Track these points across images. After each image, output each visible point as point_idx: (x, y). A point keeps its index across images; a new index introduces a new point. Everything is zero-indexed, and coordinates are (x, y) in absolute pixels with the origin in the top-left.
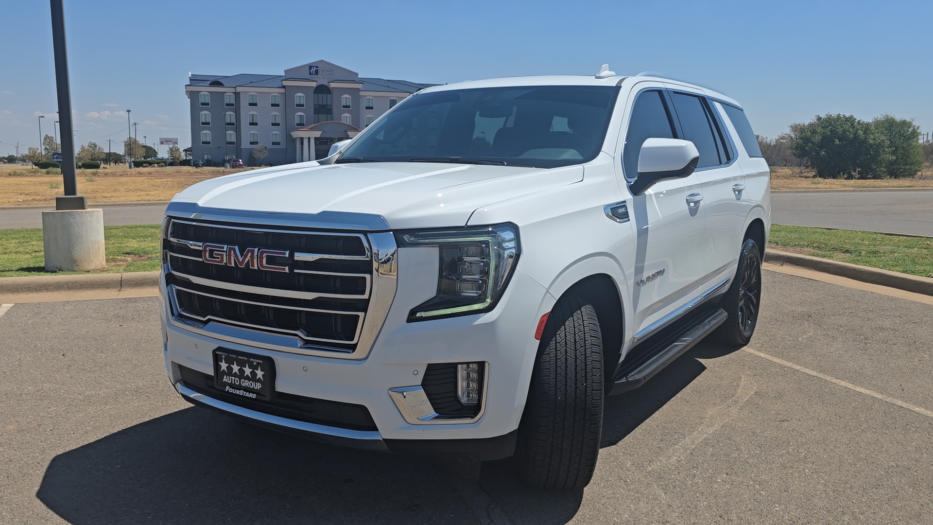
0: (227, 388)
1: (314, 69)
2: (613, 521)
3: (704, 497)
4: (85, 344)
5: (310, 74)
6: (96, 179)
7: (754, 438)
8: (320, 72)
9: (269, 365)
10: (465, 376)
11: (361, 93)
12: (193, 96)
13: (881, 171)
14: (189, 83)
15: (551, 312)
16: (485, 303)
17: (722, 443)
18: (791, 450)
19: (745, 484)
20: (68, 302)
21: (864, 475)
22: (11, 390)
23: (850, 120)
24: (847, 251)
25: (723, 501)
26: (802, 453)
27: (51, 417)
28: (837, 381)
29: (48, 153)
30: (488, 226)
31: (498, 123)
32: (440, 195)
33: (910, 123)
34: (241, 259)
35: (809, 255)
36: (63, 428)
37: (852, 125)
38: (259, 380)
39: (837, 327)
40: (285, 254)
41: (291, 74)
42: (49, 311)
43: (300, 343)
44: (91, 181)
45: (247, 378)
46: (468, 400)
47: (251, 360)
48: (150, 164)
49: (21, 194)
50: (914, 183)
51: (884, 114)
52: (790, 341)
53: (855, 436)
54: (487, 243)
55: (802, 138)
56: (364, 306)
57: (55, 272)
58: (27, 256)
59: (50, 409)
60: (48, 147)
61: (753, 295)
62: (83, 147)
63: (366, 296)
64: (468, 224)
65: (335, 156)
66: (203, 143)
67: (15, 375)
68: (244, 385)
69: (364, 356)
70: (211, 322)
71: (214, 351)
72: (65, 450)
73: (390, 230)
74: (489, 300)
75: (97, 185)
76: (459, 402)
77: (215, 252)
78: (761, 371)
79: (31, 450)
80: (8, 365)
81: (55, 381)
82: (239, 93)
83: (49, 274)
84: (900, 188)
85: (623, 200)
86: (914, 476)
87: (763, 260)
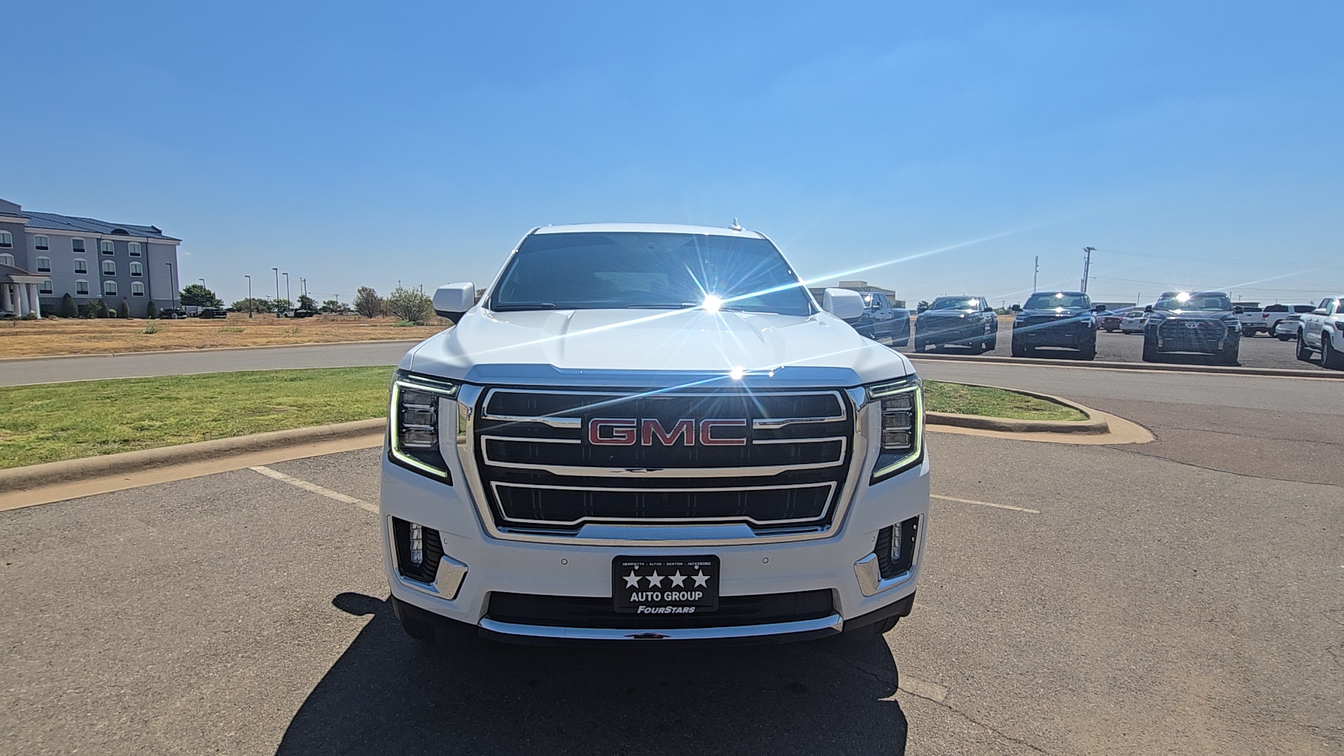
0: (640, 608)
11: (27, 230)
16: (916, 453)
34: (668, 435)
38: (698, 588)
40: (742, 422)
45: (677, 589)
47: (690, 564)
63: (840, 463)
68: (670, 599)
69: (835, 531)
70: (587, 525)
71: (614, 563)
73: (860, 385)
74: (918, 450)
77: (616, 429)
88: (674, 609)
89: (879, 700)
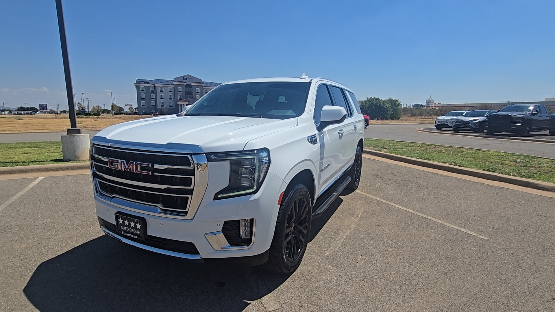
0: (123, 232)
1: (185, 78)
2: (316, 287)
3: (354, 269)
4: (73, 197)
5: (184, 80)
6: (98, 120)
7: (369, 235)
8: (187, 79)
9: (143, 221)
10: (244, 225)
11: (203, 87)
12: (138, 87)
13: (388, 117)
14: (136, 82)
15: (285, 191)
16: (253, 189)
17: (356, 238)
18: (385, 241)
19: (370, 261)
20: (70, 176)
21: (418, 253)
22: (30, 223)
23: (378, 99)
24: (386, 148)
25: (362, 271)
26: (390, 242)
27: (46, 239)
28: (395, 205)
29: (80, 109)
30: (254, 150)
31: (257, 98)
32: (231, 134)
33: (398, 101)
34: (127, 167)
35: (373, 150)
36: (51, 245)
37: (379, 101)
38: (138, 229)
39: (389, 180)
40: (149, 165)
41: (176, 80)
42: (60, 180)
43: (159, 210)
44: (96, 120)
45: (132, 228)
46: (245, 236)
47: (134, 219)
48: (121, 114)
49: (65, 126)
50: (399, 122)
51: (389, 97)
52: (373, 187)
53: (409, 233)
54: (254, 159)
55: (362, 106)
56: (191, 192)
57: (68, 161)
58: (57, 154)
59: (47, 234)
60: (79, 107)
61: (359, 169)
62: (94, 107)
63: (192, 187)
64: (244, 149)
65: (184, 112)
66: (142, 106)
67: (35, 215)
68: (131, 231)
69: (192, 218)
70: (115, 198)
71: (115, 214)
72: (48, 258)
73: (204, 153)
74: (255, 188)
75: (98, 122)
76: (241, 238)
77: (114, 163)
78: (365, 201)
79: (30, 259)
80: (33, 209)
81: (54, 218)
82: (156, 87)
83: (64, 162)
84: (395, 124)
85: (314, 134)
86: (438, 252)
87: (363, 153)
88: (131, 235)
89: (244, 300)
